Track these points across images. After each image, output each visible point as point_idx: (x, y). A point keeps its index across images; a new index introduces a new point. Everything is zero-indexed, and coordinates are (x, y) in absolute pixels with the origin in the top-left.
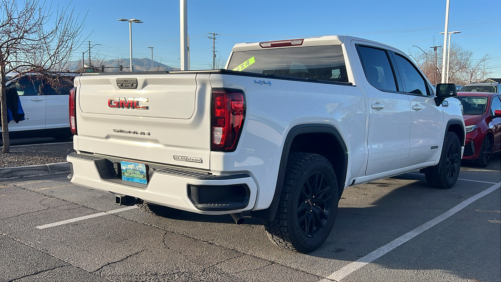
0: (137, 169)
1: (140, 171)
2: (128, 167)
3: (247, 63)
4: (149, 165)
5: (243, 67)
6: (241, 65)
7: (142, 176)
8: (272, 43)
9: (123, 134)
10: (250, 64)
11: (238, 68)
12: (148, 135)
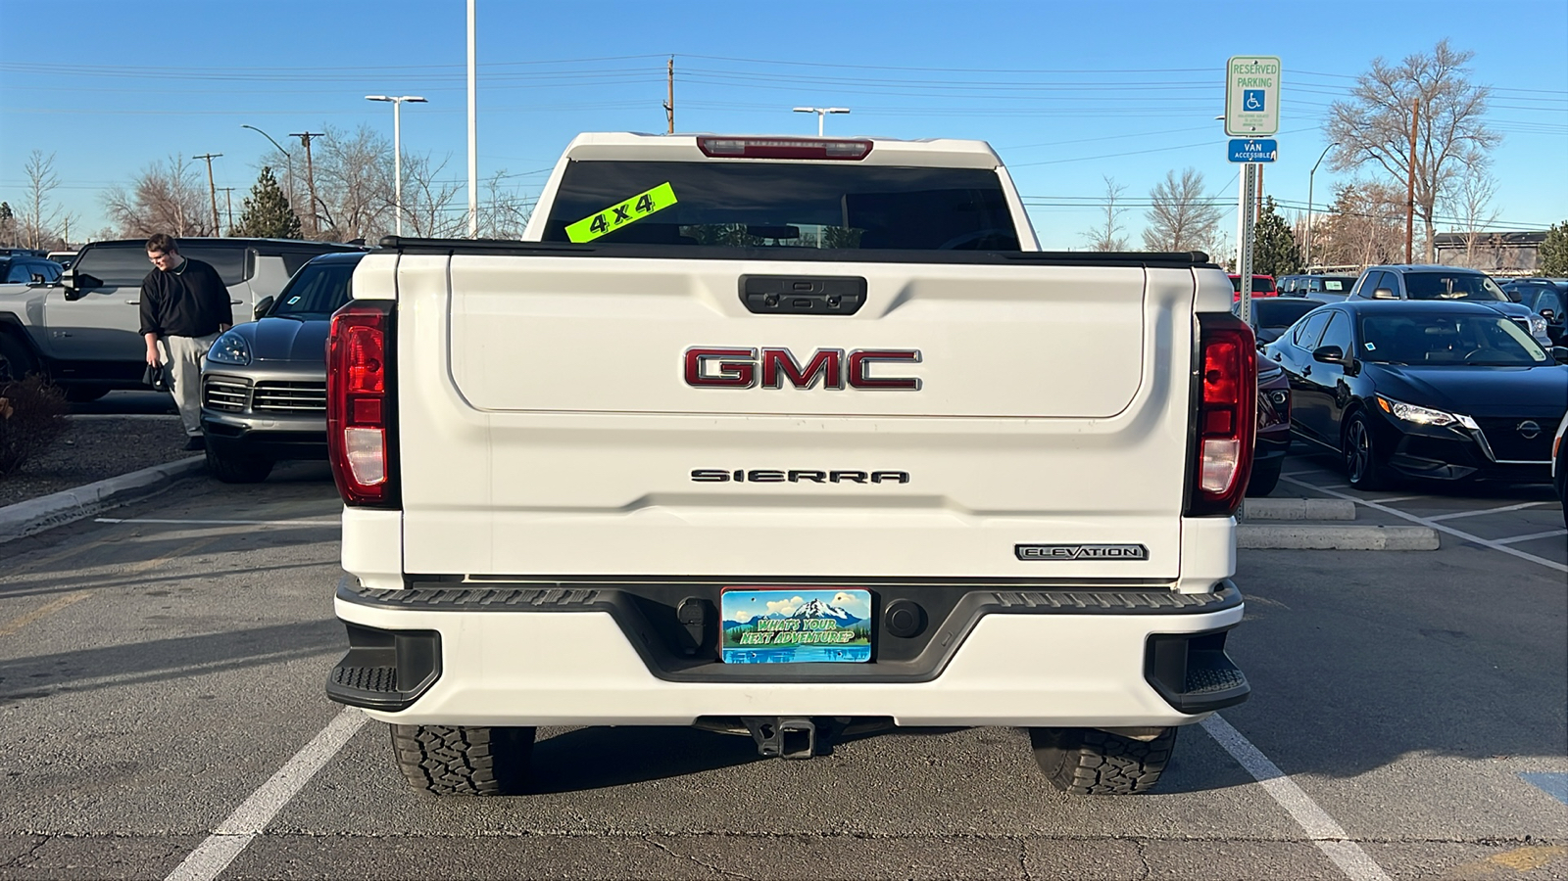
0: (819, 613)
1: (837, 618)
2: (768, 608)
3: (640, 202)
4: (880, 589)
5: (625, 217)
6: (616, 211)
7: (847, 636)
8: (752, 144)
9: (747, 486)
10: (656, 209)
11: (600, 218)
12: (898, 481)
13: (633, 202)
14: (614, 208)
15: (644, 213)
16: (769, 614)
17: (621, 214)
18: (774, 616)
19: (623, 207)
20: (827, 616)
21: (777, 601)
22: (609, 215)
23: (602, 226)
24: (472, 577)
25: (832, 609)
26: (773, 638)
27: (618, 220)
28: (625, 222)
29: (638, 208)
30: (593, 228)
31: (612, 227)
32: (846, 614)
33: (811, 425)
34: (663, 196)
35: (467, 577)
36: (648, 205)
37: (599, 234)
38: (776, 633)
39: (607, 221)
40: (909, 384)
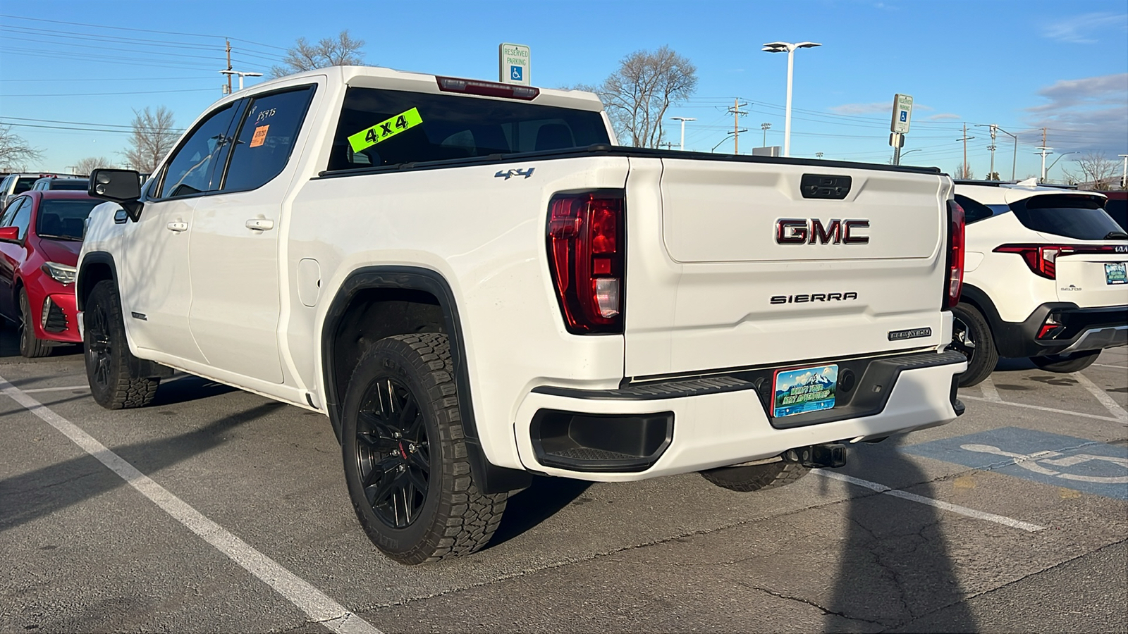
0: (817, 381)
1: (824, 383)
2: (796, 381)
3: (398, 121)
4: (842, 362)
5: (389, 131)
6: (382, 126)
7: (827, 393)
8: (470, 83)
9: (794, 306)
10: (409, 126)
11: (371, 131)
12: (852, 298)
13: (393, 120)
14: (381, 124)
15: (402, 129)
16: (796, 384)
17: (386, 129)
18: (798, 386)
19: (387, 124)
20: (820, 382)
21: (800, 376)
22: (378, 129)
23: (374, 137)
24: (636, 378)
25: (822, 378)
26: (796, 400)
27: (384, 134)
28: (389, 135)
29: (397, 125)
30: (367, 139)
31: (381, 139)
32: (828, 380)
33: (826, 266)
34: (413, 118)
35: (633, 378)
36: (404, 124)
37: (372, 143)
38: (798, 395)
39: (377, 134)
40: (865, 240)
